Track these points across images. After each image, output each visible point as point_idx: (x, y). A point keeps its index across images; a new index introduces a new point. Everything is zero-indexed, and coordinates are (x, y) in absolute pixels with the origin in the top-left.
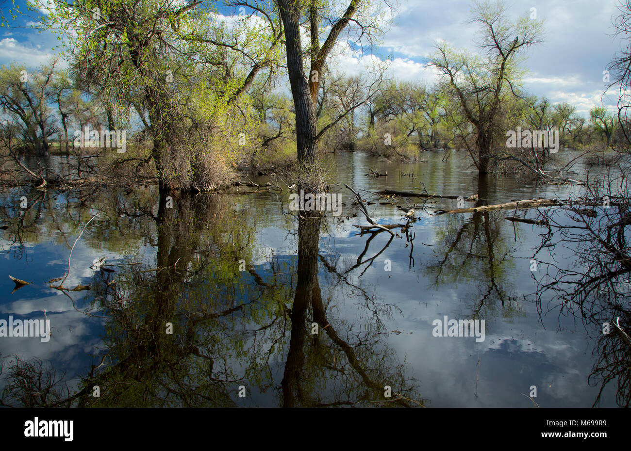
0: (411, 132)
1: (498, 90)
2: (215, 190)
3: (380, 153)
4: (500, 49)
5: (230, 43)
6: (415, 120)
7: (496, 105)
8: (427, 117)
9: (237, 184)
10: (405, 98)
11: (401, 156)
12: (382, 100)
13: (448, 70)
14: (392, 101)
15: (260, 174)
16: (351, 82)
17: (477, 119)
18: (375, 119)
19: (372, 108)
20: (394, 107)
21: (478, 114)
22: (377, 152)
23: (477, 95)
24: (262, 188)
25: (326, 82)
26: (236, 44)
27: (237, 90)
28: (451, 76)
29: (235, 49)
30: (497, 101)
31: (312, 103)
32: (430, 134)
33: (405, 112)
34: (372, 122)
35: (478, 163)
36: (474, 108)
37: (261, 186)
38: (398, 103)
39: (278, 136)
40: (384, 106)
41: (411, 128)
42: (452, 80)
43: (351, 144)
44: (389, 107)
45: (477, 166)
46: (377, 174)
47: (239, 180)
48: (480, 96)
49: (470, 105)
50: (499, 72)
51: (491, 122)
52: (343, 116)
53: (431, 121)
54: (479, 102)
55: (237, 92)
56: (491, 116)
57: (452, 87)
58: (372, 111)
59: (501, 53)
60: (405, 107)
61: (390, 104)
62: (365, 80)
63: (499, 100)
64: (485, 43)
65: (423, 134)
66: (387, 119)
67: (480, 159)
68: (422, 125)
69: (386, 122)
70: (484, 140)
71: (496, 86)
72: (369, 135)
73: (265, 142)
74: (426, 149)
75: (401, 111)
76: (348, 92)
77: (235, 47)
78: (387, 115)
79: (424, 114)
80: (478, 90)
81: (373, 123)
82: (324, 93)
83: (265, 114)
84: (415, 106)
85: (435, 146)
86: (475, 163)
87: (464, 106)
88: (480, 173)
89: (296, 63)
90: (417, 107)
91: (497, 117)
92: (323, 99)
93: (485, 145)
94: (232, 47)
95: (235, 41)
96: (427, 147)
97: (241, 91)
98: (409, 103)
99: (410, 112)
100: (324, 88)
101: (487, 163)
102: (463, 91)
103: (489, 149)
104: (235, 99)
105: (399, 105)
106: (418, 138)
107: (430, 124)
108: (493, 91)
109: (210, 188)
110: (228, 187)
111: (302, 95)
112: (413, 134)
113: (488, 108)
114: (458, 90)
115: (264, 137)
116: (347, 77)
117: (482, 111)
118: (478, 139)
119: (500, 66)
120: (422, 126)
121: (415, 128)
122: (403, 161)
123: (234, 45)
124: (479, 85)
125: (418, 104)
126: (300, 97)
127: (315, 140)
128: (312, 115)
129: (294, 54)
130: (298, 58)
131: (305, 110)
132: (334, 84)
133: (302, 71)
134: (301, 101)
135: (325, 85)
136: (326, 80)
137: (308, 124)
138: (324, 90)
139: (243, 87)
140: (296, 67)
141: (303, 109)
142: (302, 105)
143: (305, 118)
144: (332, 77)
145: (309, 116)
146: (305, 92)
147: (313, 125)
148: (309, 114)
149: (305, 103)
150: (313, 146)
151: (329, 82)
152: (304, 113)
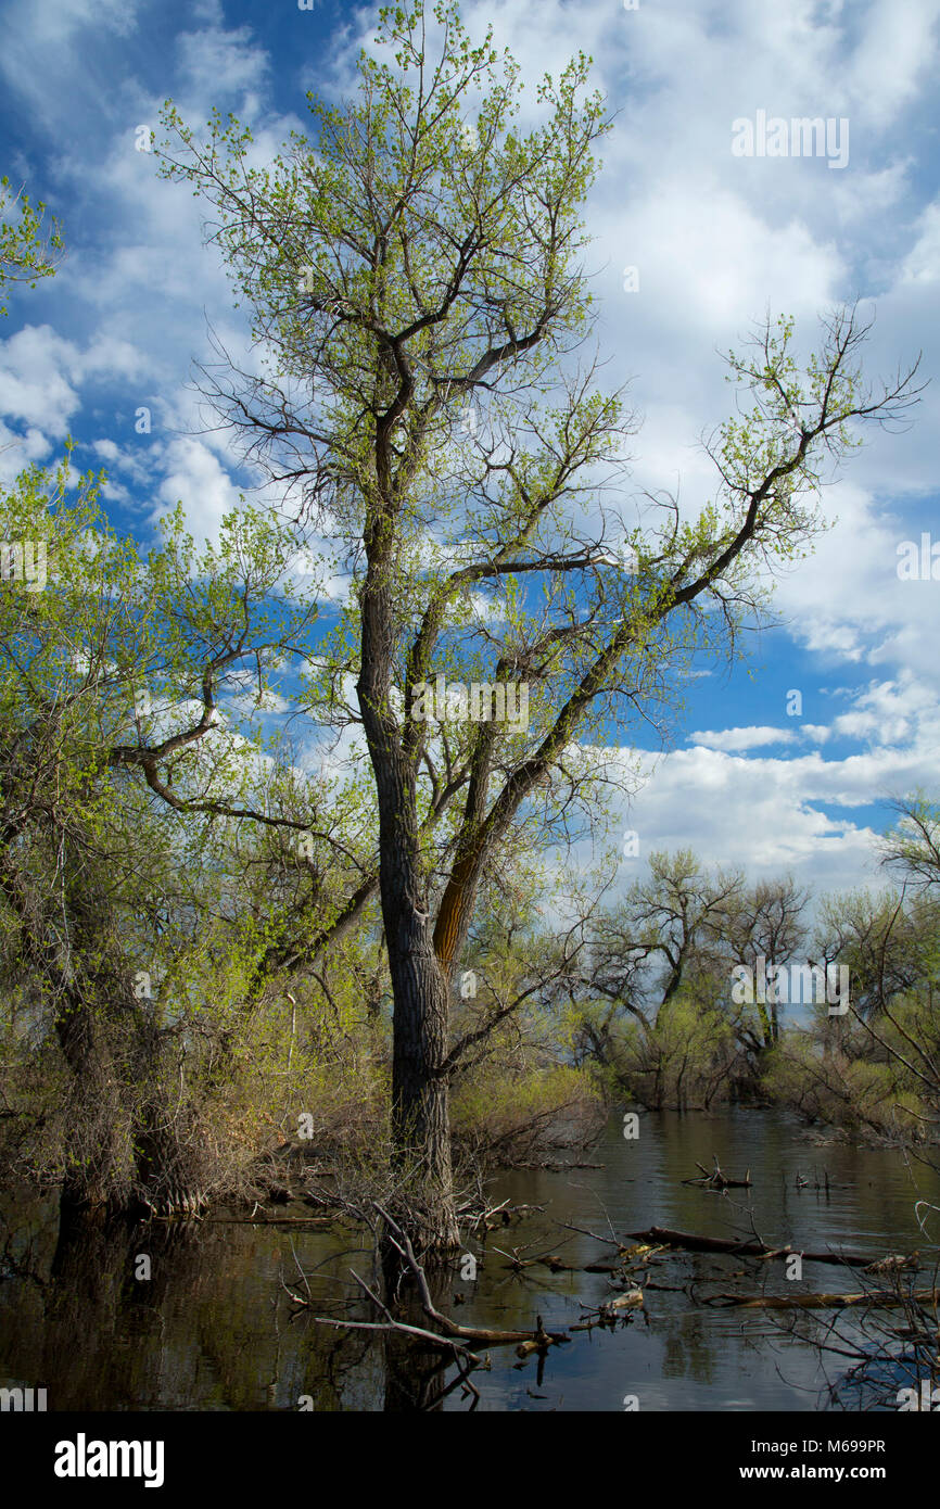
12: (860, 950)
16: (765, 900)
25: (690, 904)
26: (314, 821)
46: (718, 1180)
62: (804, 894)
76: (757, 928)
82: (686, 934)
89: (397, 873)
92: (682, 951)
95: (313, 815)
100: (684, 918)
109: (186, 1203)
111: (407, 955)
116: (754, 889)
123: (311, 823)
126: (404, 960)
127: (437, 1077)
128: (434, 1009)
129: (395, 852)
130: (405, 861)
131: (415, 996)
132: (713, 907)
133: (411, 893)
134: (406, 970)
135: (687, 911)
136: (691, 897)
137: (419, 1034)
138: (685, 925)
139: (332, 928)
140: (397, 883)
141: (409, 993)
142: (406, 983)
143: (413, 1016)
144: (707, 889)
145: (424, 1012)
146: (415, 949)
147: (434, 1034)
148: (424, 1006)
149: (415, 976)
150: (432, 1093)
151: (699, 903)
152: (410, 1002)
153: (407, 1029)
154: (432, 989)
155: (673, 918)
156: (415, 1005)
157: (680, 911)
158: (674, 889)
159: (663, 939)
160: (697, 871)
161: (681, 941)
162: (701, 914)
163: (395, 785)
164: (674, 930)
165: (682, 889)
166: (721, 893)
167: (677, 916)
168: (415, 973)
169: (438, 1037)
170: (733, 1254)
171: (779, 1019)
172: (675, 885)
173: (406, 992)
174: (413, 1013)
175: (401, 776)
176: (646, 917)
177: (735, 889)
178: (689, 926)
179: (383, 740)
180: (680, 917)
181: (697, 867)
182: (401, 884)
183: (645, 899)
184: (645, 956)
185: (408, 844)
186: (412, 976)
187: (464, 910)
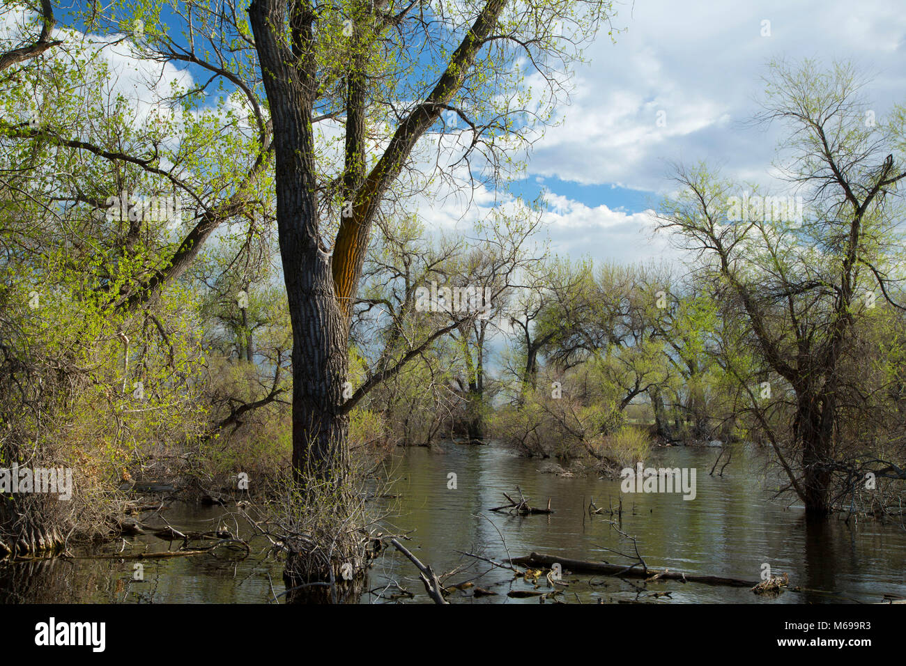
0: (632, 395)
1: (846, 291)
2: (59, 547)
3: (547, 448)
4: (846, 186)
5: (140, 153)
6: (640, 365)
7: (841, 328)
8: (676, 358)
9: (129, 531)
10: (617, 307)
11: (600, 458)
12: (557, 311)
13: (713, 238)
14: (584, 315)
15: (208, 502)
17: (794, 365)
18: (540, 359)
19: (531, 332)
20: (589, 328)
21: (795, 352)
22: (538, 448)
23: (791, 303)
24: (195, 543)
26: (156, 157)
27: (150, 276)
28: (721, 253)
29: (152, 170)
30: (843, 319)
31: (336, 316)
32: (683, 402)
33: (618, 343)
34: (531, 367)
35: (801, 483)
36: (782, 337)
37: (195, 537)
38: (597, 319)
39: (270, 399)
40: (563, 328)
41: (632, 385)
42: (725, 264)
43: (476, 422)
44: (576, 329)
45: (798, 490)
46: (525, 508)
47: (136, 520)
48: (798, 305)
49: (773, 329)
50: (844, 245)
51: (829, 373)
52: (416, 352)
53: (687, 369)
54: (795, 322)
55: (153, 281)
56: (828, 358)
57: (724, 281)
58: (532, 338)
59: (850, 196)
60: (618, 331)
61: (578, 323)
63: (849, 316)
64: (806, 172)
65: (666, 401)
66: (570, 360)
67: (807, 472)
68: (659, 377)
69: (568, 367)
70: (815, 422)
71: (838, 282)
72: (521, 402)
73: (233, 413)
74: (673, 443)
75: (606, 341)
77: (153, 165)
78: (570, 351)
79: (666, 347)
80: (791, 290)
81: (534, 370)
83: (249, 339)
84: (643, 328)
85: (698, 433)
86: (794, 483)
87: (758, 330)
88: (807, 510)
89: (298, 211)
90: (649, 331)
91: (845, 361)
93: (816, 437)
94: (142, 163)
95: (153, 149)
96: (675, 436)
97: (162, 278)
98: (627, 320)
99: (630, 342)
101: (826, 485)
102: (752, 292)
103: (828, 447)
104: (145, 299)
105: (602, 326)
106: (652, 412)
107: (683, 373)
108: (830, 293)
109: (42, 541)
110: (99, 540)
111: (311, 293)
112: (637, 399)
113: (819, 338)
114: (741, 288)
115: (231, 399)
116: (469, 251)
117: (804, 344)
118: (798, 420)
119: (847, 230)
120: (659, 380)
121: (642, 387)
122: (603, 473)
123: (149, 157)
124: (794, 276)
125: (651, 324)
126: (307, 299)
127: (342, 414)
128: (336, 347)
129: (295, 190)
130: (306, 199)
131: (318, 334)
132: (432, 268)
133: (313, 233)
134: (309, 309)
135: (410, 270)
136: (415, 258)
137: (323, 372)
138: (407, 283)
139: (168, 268)
140: (299, 221)
141: (312, 331)
142: (309, 321)
143: (317, 355)
144: (430, 252)
145: (328, 350)
146: (319, 288)
147: (337, 372)
148: (328, 345)
149: (318, 316)
150: (336, 429)
151: (422, 263)
152: (313, 341)
153: (309, 367)
154: (335, 328)
155: (396, 276)
156: (318, 344)
157: (403, 270)
158: (399, 249)
159: (386, 295)
160: (420, 235)
161: (403, 297)
162: (423, 273)
163: (294, 120)
164: (396, 286)
165: (406, 249)
166: (442, 255)
167: (400, 274)
168: (318, 311)
169: (341, 376)
170: (618, 576)
171: (484, 368)
172: (401, 246)
173: (308, 330)
174: (316, 352)
175: (299, 109)
176: (372, 274)
177: (454, 253)
178: (411, 283)
179: (281, 71)
180: (403, 276)
181: (421, 231)
182: (302, 222)
183: (372, 259)
184: (369, 310)
185: (309, 181)
186: (315, 314)
187: (361, 249)
